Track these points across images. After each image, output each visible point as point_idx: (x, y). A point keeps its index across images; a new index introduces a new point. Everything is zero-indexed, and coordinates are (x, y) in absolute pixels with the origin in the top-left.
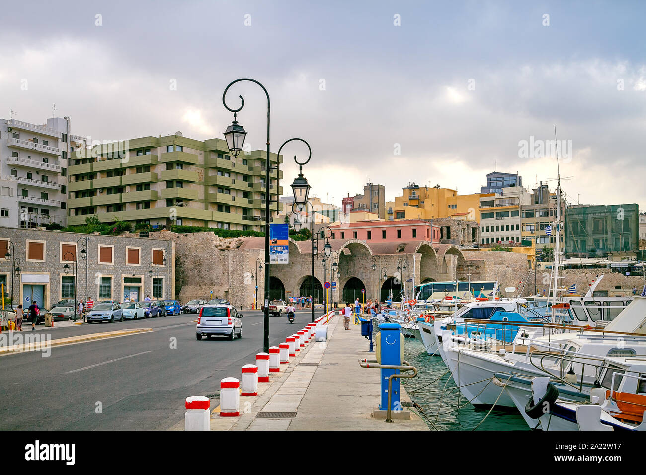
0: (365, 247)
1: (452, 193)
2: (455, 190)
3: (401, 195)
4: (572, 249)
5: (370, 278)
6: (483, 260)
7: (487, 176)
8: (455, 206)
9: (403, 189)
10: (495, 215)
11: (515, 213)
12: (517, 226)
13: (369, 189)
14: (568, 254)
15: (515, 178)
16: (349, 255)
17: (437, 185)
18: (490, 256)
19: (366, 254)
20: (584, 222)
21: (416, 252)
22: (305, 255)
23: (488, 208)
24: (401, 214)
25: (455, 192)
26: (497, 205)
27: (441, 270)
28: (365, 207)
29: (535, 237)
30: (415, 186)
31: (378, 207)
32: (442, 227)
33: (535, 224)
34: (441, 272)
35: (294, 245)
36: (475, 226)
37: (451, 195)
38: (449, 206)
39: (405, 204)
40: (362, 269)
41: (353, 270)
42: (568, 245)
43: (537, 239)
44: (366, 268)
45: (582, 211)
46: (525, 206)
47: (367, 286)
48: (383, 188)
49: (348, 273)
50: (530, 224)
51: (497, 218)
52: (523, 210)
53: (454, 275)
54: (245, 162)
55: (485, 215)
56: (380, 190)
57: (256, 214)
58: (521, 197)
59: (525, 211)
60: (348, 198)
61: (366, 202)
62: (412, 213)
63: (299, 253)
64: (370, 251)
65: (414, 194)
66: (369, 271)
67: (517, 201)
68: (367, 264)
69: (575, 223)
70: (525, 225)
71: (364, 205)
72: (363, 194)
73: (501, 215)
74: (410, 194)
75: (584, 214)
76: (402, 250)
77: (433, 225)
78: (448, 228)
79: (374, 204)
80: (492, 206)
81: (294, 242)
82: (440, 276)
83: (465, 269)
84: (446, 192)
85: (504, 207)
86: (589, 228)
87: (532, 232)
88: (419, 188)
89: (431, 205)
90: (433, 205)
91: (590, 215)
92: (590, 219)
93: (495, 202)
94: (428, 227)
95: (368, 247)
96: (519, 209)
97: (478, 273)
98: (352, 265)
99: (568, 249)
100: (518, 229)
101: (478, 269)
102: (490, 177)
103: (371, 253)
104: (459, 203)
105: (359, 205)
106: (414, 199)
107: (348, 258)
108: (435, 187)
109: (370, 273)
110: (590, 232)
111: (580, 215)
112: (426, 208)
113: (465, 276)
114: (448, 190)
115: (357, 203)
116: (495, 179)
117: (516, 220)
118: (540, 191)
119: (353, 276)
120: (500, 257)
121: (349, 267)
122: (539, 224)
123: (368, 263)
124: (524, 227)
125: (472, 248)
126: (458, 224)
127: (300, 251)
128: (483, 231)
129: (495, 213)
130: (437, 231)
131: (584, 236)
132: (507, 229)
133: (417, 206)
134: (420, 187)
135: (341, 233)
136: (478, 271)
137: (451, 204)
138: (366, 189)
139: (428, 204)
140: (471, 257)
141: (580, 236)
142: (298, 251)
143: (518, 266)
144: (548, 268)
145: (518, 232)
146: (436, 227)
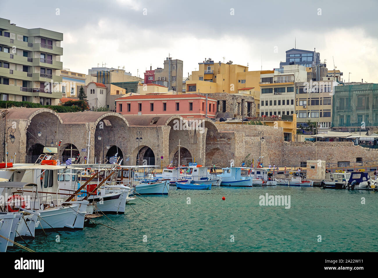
0: (122, 120)
1: (243, 69)
2: (246, 66)
3: (198, 70)
4: (338, 123)
5: (127, 147)
6: (234, 133)
7: (287, 52)
8: (244, 81)
9: (199, 64)
10: (273, 91)
11: (290, 90)
12: (292, 101)
13: (168, 63)
14: (334, 128)
15: (311, 55)
16: (110, 126)
17: (230, 61)
18: (247, 128)
19: (124, 125)
20: (349, 99)
21: (166, 124)
22: (66, 125)
23: (268, 83)
24: (192, 87)
25: (245, 68)
26: (275, 82)
27: (193, 141)
28: (164, 80)
29: (307, 112)
30: (211, 62)
31: (176, 80)
32: (218, 101)
33: (307, 100)
34: (192, 143)
35: (56, 116)
36: (250, 100)
37: (242, 70)
38: (239, 81)
39: (201, 78)
40: (121, 139)
41: (113, 139)
42: (335, 119)
43: (309, 113)
44: (124, 137)
45: (348, 89)
46: (299, 83)
47: (124, 153)
48: (181, 62)
49: (109, 141)
50: (303, 99)
51: (275, 94)
52: (298, 87)
53: (203, 145)
54: (26, 39)
55: (266, 91)
56: (178, 64)
57: (35, 86)
58: (296, 74)
59: (299, 88)
60: (151, 71)
61: (166, 75)
62: (204, 87)
63: (60, 123)
64: (127, 123)
65: (209, 68)
66: (126, 141)
67: (292, 78)
68: (124, 134)
69: (342, 99)
70: (299, 100)
71: (163, 78)
72: (163, 68)
73: (279, 90)
74: (205, 69)
75: (350, 91)
76: (155, 123)
77: (208, 99)
78: (224, 102)
79: (173, 77)
80: (271, 82)
81: (56, 114)
82: (191, 146)
83: (218, 140)
84: (236, 67)
85: (281, 84)
86: (354, 104)
87: (304, 107)
88: (213, 64)
89: (222, 79)
90: (224, 79)
91: (354, 92)
92: (354, 96)
93: (273, 78)
94: (204, 101)
95: (124, 119)
96: (294, 86)
97: (229, 144)
98: (112, 135)
99: (335, 123)
100: (292, 103)
101: (229, 140)
102: (289, 53)
103: (128, 125)
104: (247, 78)
105: (159, 78)
106: (209, 74)
107: (109, 129)
108: (228, 63)
109: (127, 142)
110: (354, 108)
111: (346, 93)
112: (217, 82)
113: (219, 146)
114: (239, 66)
115: (157, 76)
116: (293, 56)
117: (291, 96)
118: (318, 69)
119: (113, 144)
120: (255, 130)
121: (110, 136)
122: (311, 99)
123: (126, 133)
124: (298, 102)
125: (240, 120)
126: (233, 99)
127: (62, 121)
128: (263, 105)
129: (273, 88)
130: (214, 105)
131: (349, 112)
132: (284, 104)
133: (211, 80)
134: (215, 62)
135: (128, 104)
136: (229, 142)
137: (241, 79)
138: (165, 63)
139: (219, 78)
140: (230, 129)
141: (345, 111)
142: (60, 121)
143: (273, 138)
144: (308, 140)
145: (293, 106)
146: (213, 101)
